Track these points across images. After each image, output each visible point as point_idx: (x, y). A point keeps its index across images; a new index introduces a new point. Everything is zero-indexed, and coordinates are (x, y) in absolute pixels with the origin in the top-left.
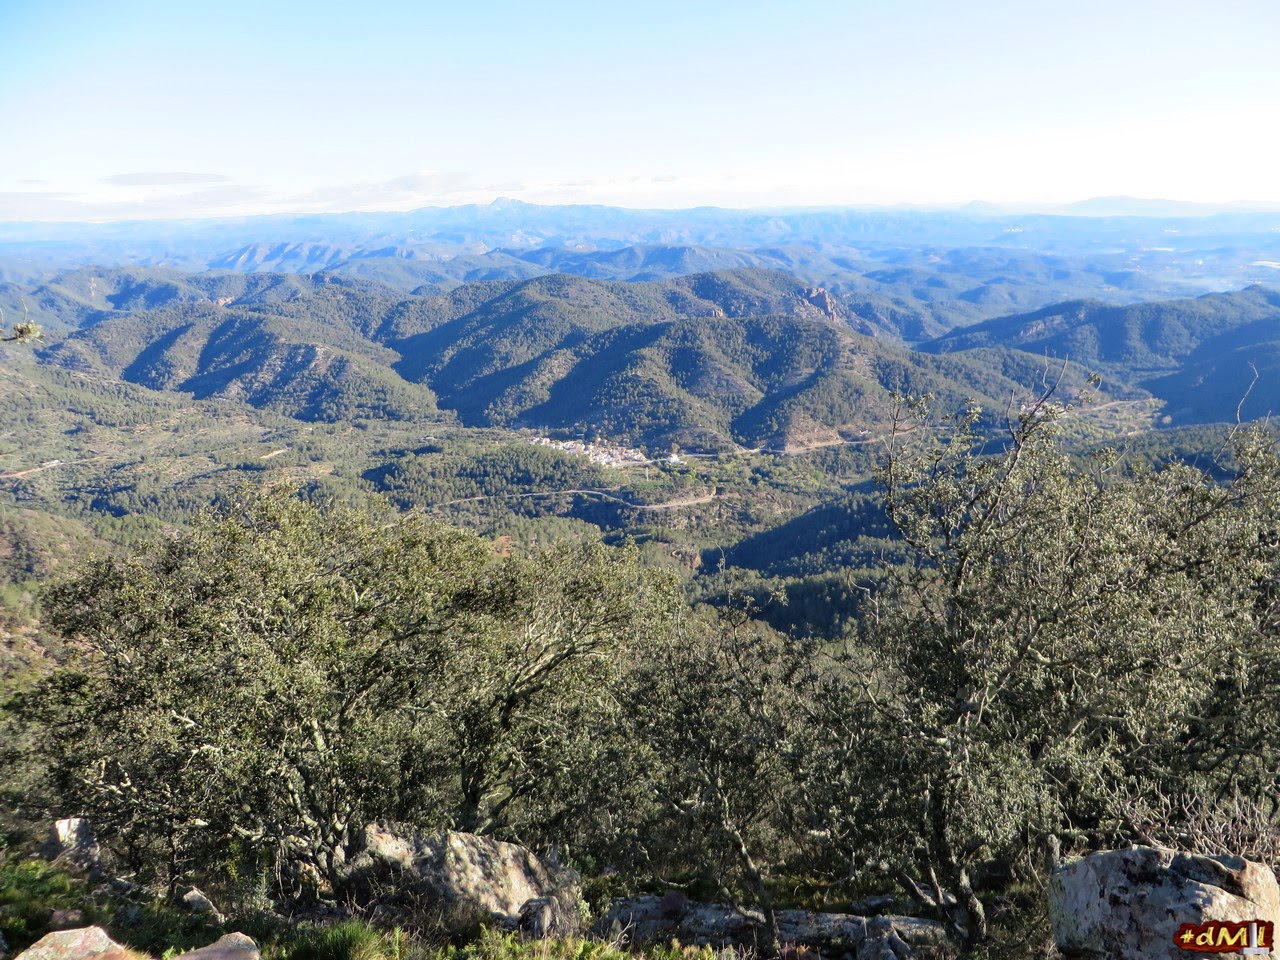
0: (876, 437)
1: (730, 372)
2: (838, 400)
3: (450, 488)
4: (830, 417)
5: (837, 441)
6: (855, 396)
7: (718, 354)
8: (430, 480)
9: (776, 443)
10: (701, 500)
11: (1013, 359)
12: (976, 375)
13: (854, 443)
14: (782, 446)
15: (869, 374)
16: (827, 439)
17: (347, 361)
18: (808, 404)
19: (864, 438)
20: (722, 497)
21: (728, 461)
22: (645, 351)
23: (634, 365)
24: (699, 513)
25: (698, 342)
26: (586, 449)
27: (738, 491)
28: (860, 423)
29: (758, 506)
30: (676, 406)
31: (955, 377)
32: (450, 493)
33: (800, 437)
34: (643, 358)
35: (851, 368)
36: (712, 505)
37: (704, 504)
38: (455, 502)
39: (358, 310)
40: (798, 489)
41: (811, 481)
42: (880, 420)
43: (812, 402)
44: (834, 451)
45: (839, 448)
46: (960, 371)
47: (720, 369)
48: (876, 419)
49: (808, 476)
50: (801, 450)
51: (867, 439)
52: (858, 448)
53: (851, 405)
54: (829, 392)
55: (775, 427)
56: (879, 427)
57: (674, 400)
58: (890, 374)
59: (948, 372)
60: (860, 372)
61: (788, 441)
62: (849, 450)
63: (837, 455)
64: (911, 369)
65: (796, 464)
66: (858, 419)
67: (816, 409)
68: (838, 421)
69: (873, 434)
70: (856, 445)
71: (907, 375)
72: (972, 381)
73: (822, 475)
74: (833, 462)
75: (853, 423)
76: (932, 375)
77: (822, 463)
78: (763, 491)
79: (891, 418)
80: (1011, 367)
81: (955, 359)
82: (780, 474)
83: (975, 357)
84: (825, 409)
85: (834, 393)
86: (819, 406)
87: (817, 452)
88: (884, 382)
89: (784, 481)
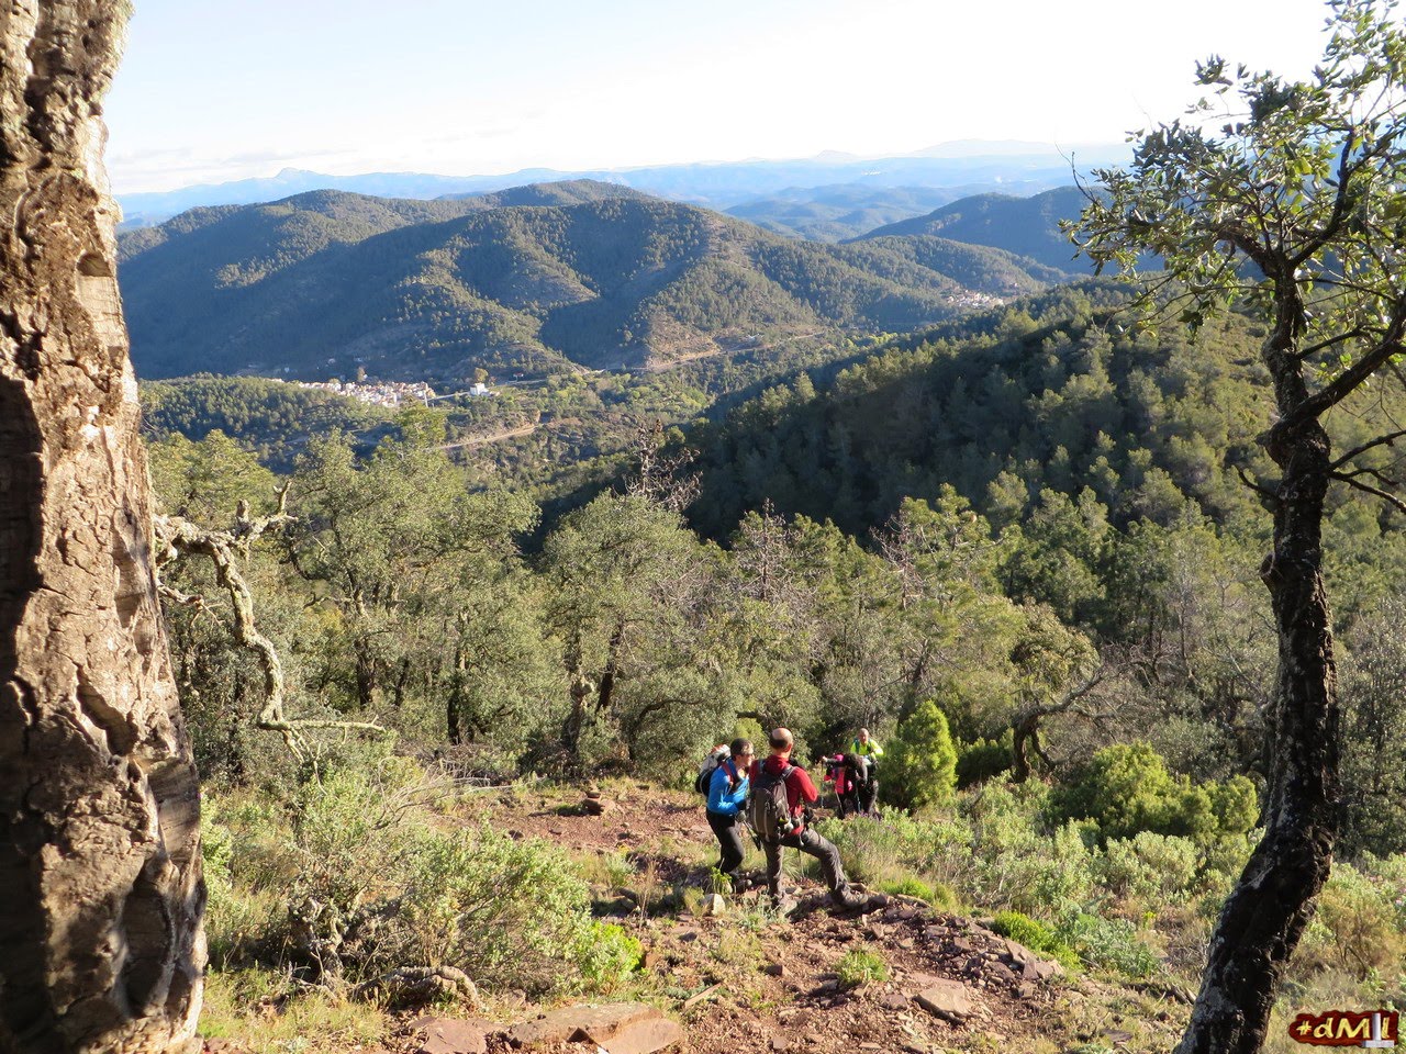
0: (772, 341)
1: (559, 274)
2: (712, 295)
4: (705, 317)
5: (714, 351)
6: (736, 289)
7: (540, 252)
9: (637, 354)
10: (515, 432)
11: (927, 246)
12: (886, 264)
13: (743, 352)
14: (642, 361)
15: (749, 264)
16: (705, 348)
18: (672, 302)
19: (755, 344)
20: (551, 425)
21: (562, 387)
22: (433, 255)
23: (417, 272)
24: (513, 451)
25: (509, 238)
27: (577, 414)
28: (746, 324)
29: (611, 434)
30: (480, 320)
31: (862, 268)
33: (667, 348)
34: (429, 262)
35: (725, 258)
36: (536, 438)
37: (522, 438)
40: (671, 412)
41: (689, 402)
42: (773, 321)
43: (677, 299)
44: (715, 363)
45: (722, 359)
46: (865, 260)
47: (543, 270)
48: (767, 319)
49: (684, 396)
50: (670, 364)
51: (760, 345)
52: (749, 357)
53: (731, 302)
54: (699, 286)
55: (629, 336)
56: (774, 329)
57: (476, 312)
58: (778, 263)
59: (851, 263)
60: (737, 262)
61: (649, 353)
62: (737, 360)
63: (720, 368)
64: (806, 256)
65: (664, 382)
66: (743, 320)
67: (683, 309)
68: (716, 323)
69: (767, 337)
70: (746, 355)
71: (800, 263)
72: (882, 272)
73: (703, 396)
74: (716, 378)
75: (738, 326)
76: (833, 263)
77: (701, 381)
78: (618, 411)
79: (788, 317)
80: (928, 255)
81: (856, 248)
82: (642, 396)
83: (880, 245)
84: (697, 307)
85: (707, 287)
86: (688, 305)
87: (691, 366)
88: (772, 273)
89: (648, 406)
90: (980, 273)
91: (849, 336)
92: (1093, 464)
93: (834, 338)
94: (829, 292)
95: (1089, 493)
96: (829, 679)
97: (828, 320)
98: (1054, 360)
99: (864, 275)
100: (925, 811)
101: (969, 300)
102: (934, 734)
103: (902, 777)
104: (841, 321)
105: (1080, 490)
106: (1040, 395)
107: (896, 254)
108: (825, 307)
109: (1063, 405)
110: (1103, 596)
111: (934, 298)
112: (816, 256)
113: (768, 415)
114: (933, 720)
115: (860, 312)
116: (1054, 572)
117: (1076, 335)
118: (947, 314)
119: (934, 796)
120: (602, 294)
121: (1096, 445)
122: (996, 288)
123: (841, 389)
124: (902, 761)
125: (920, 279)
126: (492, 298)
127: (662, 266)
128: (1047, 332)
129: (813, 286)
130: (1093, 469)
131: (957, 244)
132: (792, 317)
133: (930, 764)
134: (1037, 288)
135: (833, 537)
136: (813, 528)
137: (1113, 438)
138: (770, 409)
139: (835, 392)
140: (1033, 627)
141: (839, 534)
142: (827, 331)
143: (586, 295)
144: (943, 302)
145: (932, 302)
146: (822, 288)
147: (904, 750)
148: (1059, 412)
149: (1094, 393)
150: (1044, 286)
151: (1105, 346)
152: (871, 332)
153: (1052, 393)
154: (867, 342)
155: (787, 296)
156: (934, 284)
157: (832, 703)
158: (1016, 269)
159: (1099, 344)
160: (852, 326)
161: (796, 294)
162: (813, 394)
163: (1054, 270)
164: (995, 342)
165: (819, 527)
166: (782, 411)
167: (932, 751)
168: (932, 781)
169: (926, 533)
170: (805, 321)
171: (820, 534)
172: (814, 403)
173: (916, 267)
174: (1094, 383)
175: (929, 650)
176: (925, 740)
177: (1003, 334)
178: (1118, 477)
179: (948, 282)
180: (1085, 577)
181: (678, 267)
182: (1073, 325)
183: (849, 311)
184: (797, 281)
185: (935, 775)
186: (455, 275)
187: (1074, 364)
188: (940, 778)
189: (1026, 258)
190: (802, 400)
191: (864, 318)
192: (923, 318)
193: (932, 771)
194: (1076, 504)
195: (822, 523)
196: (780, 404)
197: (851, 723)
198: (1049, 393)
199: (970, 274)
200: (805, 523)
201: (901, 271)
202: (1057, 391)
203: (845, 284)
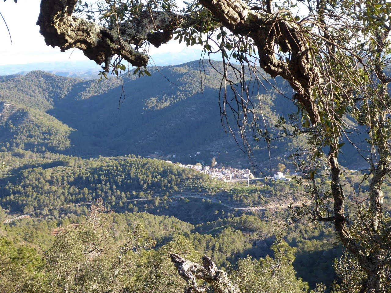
3: (63, 194)
8: (47, 187)
17: (26, 113)
26: (202, 169)
32: (63, 198)
38: (66, 206)
39: (53, 87)
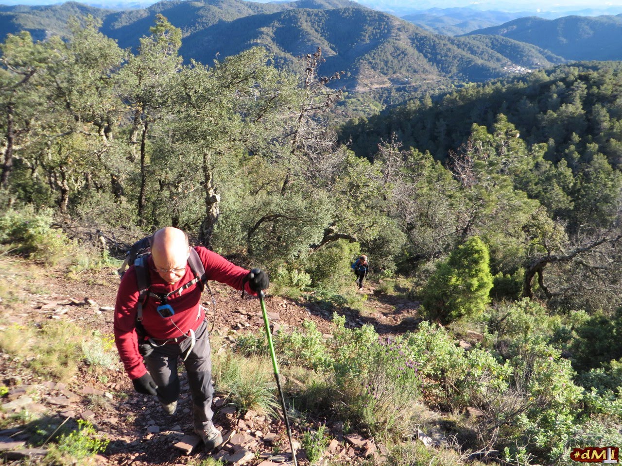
0: (416, 82)
1: (320, 42)
2: (390, 58)
4: (386, 68)
5: (388, 85)
6: (402, 55)
7: (312, 32)
9: (351, 83)
11: (497, 41)
12: (475, 49)
13: (401, 86)
14: (354, 86)
15: (409, 44)
16: (383, 83)
18: (371, 60)
19: (408, 83)
22: (264, 29)
23: (256, 37)
25: (299, 24)
28: (404, 73)
29: (336, 120)
31: (464, 50)
33: (366, 81)
34: (262, 33)
35: (398, 40)
40: (365, 112)
41: (373, 107)
42: (417, 72)
43: (374, 58)
44: (387, 90)
45: (391, 89)
46: (466, 46)
47: (313, 40)
48: (415, 71)
49: (371, 105)
50: (366, 89)
51: (410, 83)
52: (404, 89)
53: (399, 62)
54: (385, 53)
55: (349, 74)
56: (417, 76)
57: (281, 58)
58: (423, 44)
59: (459, 46)
60: (404, 42)
61: (358, 83)
62: (398, 90)
63: (390, 93)
64: (437, 41)
65: (363, 97)
66: (403, 71)
67: (376, 63)
68: (390, 71)
69: (414, 80)
70: (402, 87)
71: (434, 45)
72: (473, 52)
73: (380, 105)
74: (387, 97)
75: (400, 73)
76: (450, 46)
77: (380, 98)
78: (340, 109)
79: (425, 71)
80: (497, 45)
81: (462, 39)
82: (352, 103)
83: (474, 39)
84: (382, 63)
85: (388, 54)
86: (378, 61)
87: (377, 91)
88: (420, 49)
89: (354, 108)
90: (522, 56)
91: (453, 83)
92: (568, 149)
93: (445, 82)
94: (446, 60)
95: (564, 162)
96: (415, 232)
97: (444, 74)
98: (555, 96)
99: (464, 53)
100: (460, 322)
101: (514, 69)
102: (476, 262)
103: (445, 294)
104: (450, 75)
105: (559, 161)
106: (545, 113)
107: (480, 44)
108: (444, 69)
109: (556, 119)
110: (572, 208)
111: (497, 67)
112: (442, 42)
113: (409, 113)
114: (477, 252)
115: (460, 71)
116: (545, 193)
117: (569, 84)
118: (502, 76)
119: (469, 311)
120: (339, 54)
121: (570, 140)
122: (528, 64)
123: (445, 103)
124: (447, 281)
125: (491, 57)
126: (289, 52)
127: (368, 42)
128: (554, 82)
129: (439, 57)
130: (567, 151)
131: (512, 41)
132: (427, 71)
133: (469, 286)
134: (549, 65)
135: (428, 161)
136: (419, 155)
137: (580, 137)
138: (409, 110)
139: (442, 105)
140: (534, 218)
141: (432, 159)
142: (442, 79)
143: (332, 53)
144: (501, 69)
145: (495, 69)
146: (443, 58)
147: (449, 273)
148: (553, 122)
149: (574, 113)
150: (553, 64)
151: (583, 91)
152: (464, 81)
153: (551, 112)
154: (461, 86)
155: (426, 60)
156: (498, 60)
157: (415, 245)
158: (540, 55)
159: (581, 89)
160: (455, 78)
161: (430, 60)
162: (431, 105)
163: (559, 57)
164: (526, 86)
165: (422, 155)
166: (415, 112)
167: (472, 276)
168: (469, 300)
169: (483, 146)
170: (432, 73)
171: (422, 158)
172: (431, 108)
173: (491, 51)
174: (575, 108)
175: (475, 218)
176: (468, 267)
177: (530, 81)
178: (579, 156)
179: (505, 60)
180: (563, 197)
181: (376, 43)
182: (568, 79)
183: (454, 70)
184: (431, 54)
185: (473, 295)
186: (273, 39)
187: (565, 98)
188: (476, 298)
189: (546, 51)
190: (426, 108)
191: (461, 74)
192: (490, 76)
193: (471, 292)
194: (556, 167)
195: (424, 153)
196: (414, 108)
197: (423, 257)
198: (550, 112)
199: (516, 56)
200: (415, 152)
201: (482, 52)
202: (554, 111)
203: (455, 57)
